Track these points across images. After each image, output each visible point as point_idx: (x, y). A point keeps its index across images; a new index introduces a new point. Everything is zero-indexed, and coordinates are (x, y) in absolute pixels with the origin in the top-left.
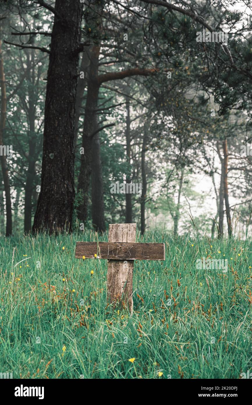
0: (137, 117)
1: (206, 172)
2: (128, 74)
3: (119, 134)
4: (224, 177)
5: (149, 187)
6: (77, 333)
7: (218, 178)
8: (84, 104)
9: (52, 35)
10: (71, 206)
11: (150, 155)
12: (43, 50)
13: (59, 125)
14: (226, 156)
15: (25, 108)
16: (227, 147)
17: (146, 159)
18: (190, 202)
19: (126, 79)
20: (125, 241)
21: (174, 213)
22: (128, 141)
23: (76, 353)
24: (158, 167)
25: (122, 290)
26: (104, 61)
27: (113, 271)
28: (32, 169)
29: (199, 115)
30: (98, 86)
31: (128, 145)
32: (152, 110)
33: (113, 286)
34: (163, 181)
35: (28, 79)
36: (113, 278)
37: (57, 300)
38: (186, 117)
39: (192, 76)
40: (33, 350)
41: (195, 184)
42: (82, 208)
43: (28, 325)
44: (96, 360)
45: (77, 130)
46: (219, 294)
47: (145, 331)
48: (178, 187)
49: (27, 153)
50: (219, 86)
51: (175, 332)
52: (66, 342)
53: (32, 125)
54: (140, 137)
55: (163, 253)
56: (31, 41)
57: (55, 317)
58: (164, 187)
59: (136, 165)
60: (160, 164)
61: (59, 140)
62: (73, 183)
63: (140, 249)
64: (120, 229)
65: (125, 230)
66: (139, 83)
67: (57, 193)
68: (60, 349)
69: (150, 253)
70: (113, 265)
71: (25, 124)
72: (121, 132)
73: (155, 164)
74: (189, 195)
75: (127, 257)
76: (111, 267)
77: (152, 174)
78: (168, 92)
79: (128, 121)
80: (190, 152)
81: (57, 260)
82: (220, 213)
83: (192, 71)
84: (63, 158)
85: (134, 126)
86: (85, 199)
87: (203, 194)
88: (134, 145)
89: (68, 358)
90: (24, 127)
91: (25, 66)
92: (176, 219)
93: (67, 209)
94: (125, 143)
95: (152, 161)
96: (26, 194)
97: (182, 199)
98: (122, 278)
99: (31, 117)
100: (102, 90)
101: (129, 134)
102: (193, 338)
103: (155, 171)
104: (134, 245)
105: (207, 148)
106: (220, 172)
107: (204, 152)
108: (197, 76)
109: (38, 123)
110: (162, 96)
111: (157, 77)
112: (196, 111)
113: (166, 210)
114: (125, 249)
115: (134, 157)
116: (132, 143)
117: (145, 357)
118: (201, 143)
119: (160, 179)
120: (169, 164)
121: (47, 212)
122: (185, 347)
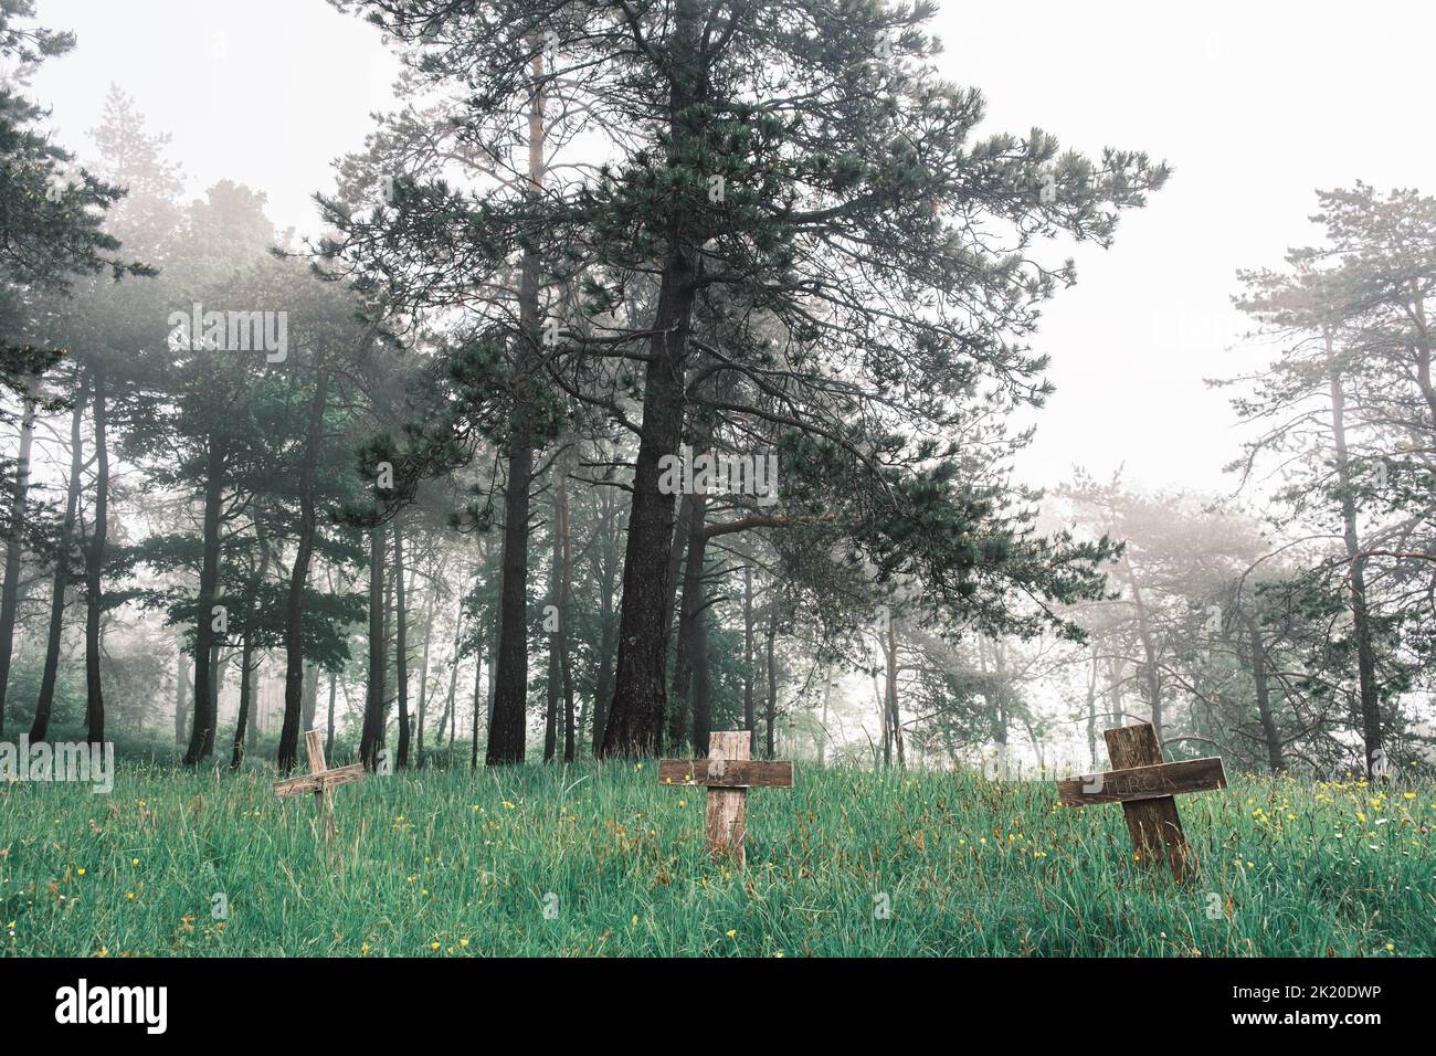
0: (762, 590)
1: (866, 671)
2: (747, 525)
3: (734, 614)
4: (892, 679)
5: (781, 695)
6: (656, 895)
7: (882, 680)
8: (682, 570)
9: (638, 466)
10: (661, 718)
11: (781, 645)
12: (624, 487)
13: (644, 594)
14: (893, 647)
15: (598, 576)
16: (895, 638)
17: (776, 652)
18: (842, 718)
19: (745, 533)
20: (733, 758)
21: (819, 737)
22: (749, 625)
23: (652, 926)
24: (793, 665)
25: (729, 835)
26: (713, 507)
27: (715, 804)
28: (606, 664)
29: (850, 586)
30: (704, 541)
31: (749, 631)
32: (783, 578)
33: (715, 829)
34: (800, 686)
35: (604, 534)
36: (715, 814)
37: (627, 847)
38: (833, 589)
39: (841, 527)
40: (588, 922)
41: (848, 691)
42: (678, 722)
43: (580, 884)
44: (685, 938)
45: (673, 609)
46: (877, 842)
47: (761, 893)
48: (823, 696)
49: (600, 643)
50: (877, 539)
51: (804, 895)
52: (639, 911)
53: (608, 602)
54: (767, 620)
55: (790, 777)
56: (609, 475)
57: (623, 874)
58: (801, 693)
59: (760, 661)
60: (795, 661)
61: (644, 618)
62: (663, 681)
63: (756, 771)
64: (726, 739)
65: (734, 741)
66: (764, 539)
67: (640, 696)
68: (629, 921)
69: (771, 776)
70: (714, 795)
71: (598, 600)
72: (739, 612)
73: (788, 660)
74: (840, 708)
75: (737, 782)
76: (712, 798)
77: (785, 676)
78: (805, 551)
79: (749, 596)
80: (840, 641)
81: (634, 793)
82: (887, 737)
83: (841, 520)
84: (650, 644)
85: (756, 603)
86: (683, 710)
87: (862, 707)
88: (756, 631)
89: (641, 933)
90: (597, 604)
91: (600, 516)
92: (820, 745)
93: (654, 720)
94: (744, 627)
95: (784, 656)
96: (596, 704)
97: (830, 714)
98: (729, 816)
99: (607, 591)
100: (709, 549)
101: (750, 615)
102: (833, 905)
103: (788, 671)
104: (747, 764)
105: (866, 637)
106: (885, 672)
107: (860, 640)
108: (849, 526)
109: (616, 599)
110: (797, 557)
111: (791, 528)
112: (847, 579)
113: (805, 730)
114: (734, 770)
115: (757, 649)
116: (756, 626)
117: (758, 932)
118: (854, 628)
119: (797, 682)
120: (810, 660)
121: (624, 724)
122: (819, 918)
